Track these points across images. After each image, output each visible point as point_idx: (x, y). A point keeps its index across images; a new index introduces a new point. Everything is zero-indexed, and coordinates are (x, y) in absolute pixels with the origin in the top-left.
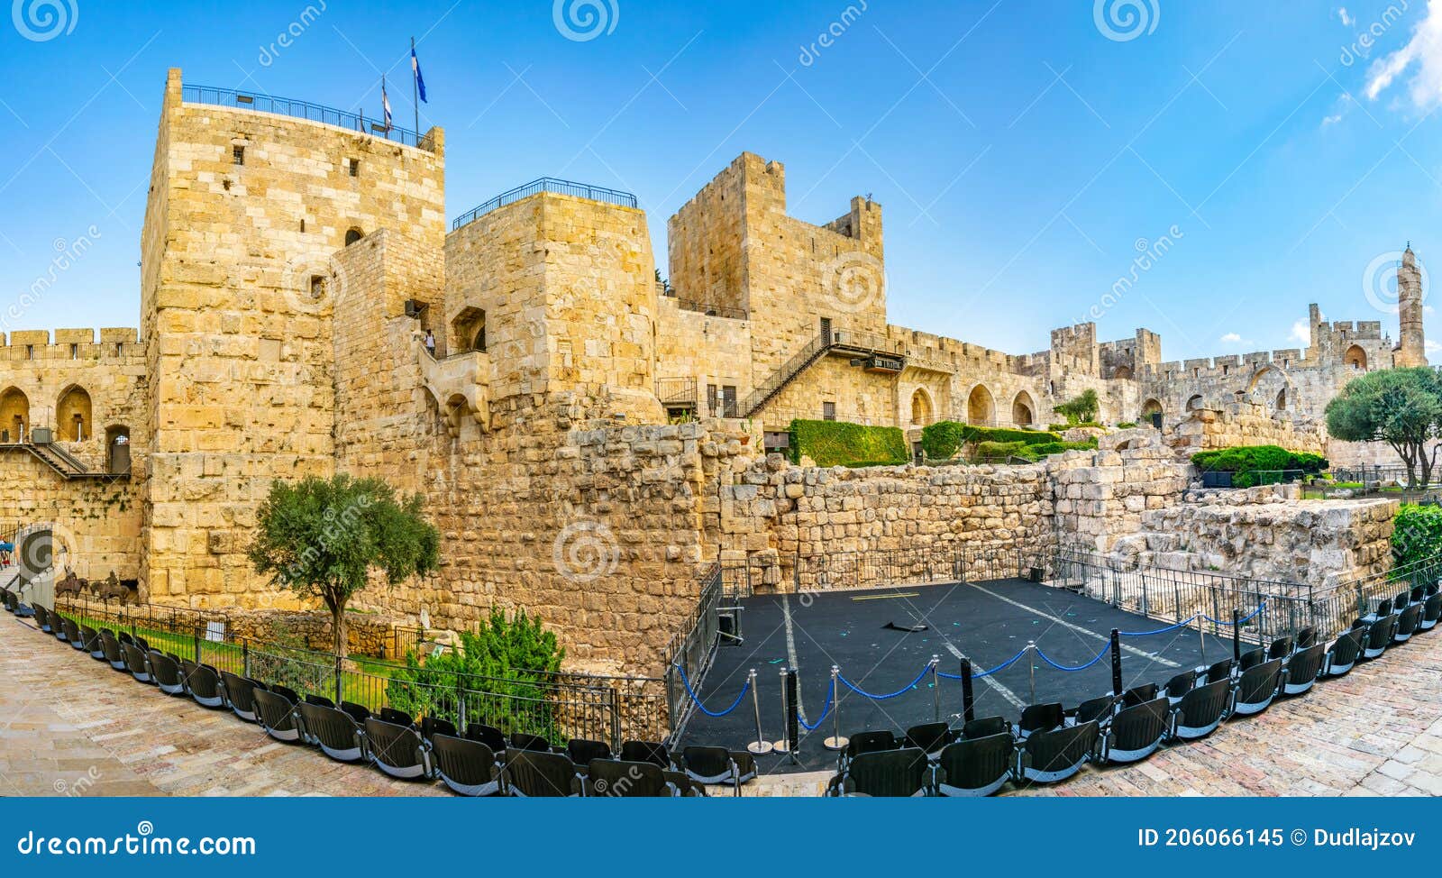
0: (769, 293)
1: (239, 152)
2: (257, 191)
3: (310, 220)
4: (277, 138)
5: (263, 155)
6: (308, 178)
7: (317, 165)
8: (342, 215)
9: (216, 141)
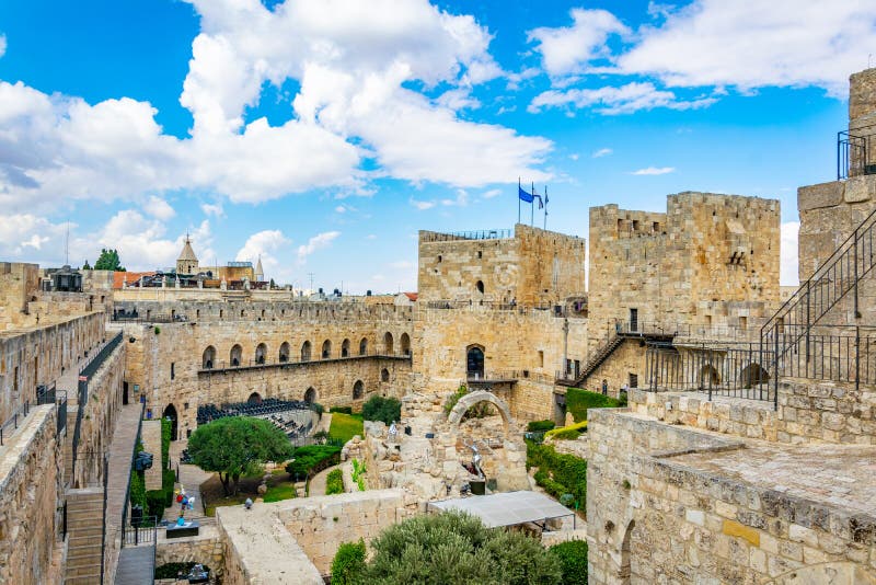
0: (598, 299)
1: (440, 258)
2: (445, 273)
3: (463, 281)
4: (452, 251)
5: (447, 258)
6: (462, 264)
7: (466, 258)
8: (475, 276)
9: (433, 255)
